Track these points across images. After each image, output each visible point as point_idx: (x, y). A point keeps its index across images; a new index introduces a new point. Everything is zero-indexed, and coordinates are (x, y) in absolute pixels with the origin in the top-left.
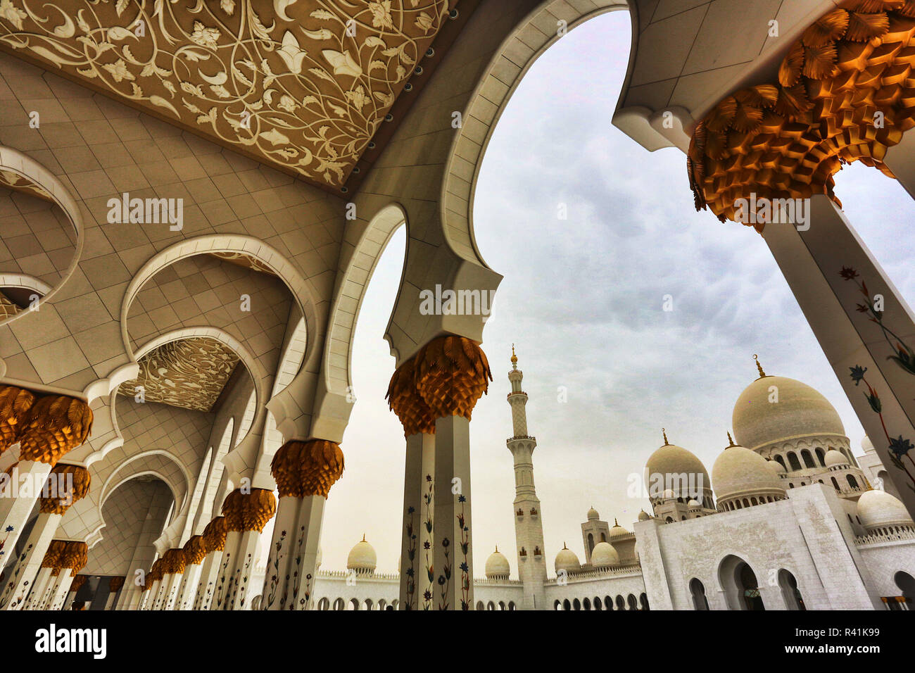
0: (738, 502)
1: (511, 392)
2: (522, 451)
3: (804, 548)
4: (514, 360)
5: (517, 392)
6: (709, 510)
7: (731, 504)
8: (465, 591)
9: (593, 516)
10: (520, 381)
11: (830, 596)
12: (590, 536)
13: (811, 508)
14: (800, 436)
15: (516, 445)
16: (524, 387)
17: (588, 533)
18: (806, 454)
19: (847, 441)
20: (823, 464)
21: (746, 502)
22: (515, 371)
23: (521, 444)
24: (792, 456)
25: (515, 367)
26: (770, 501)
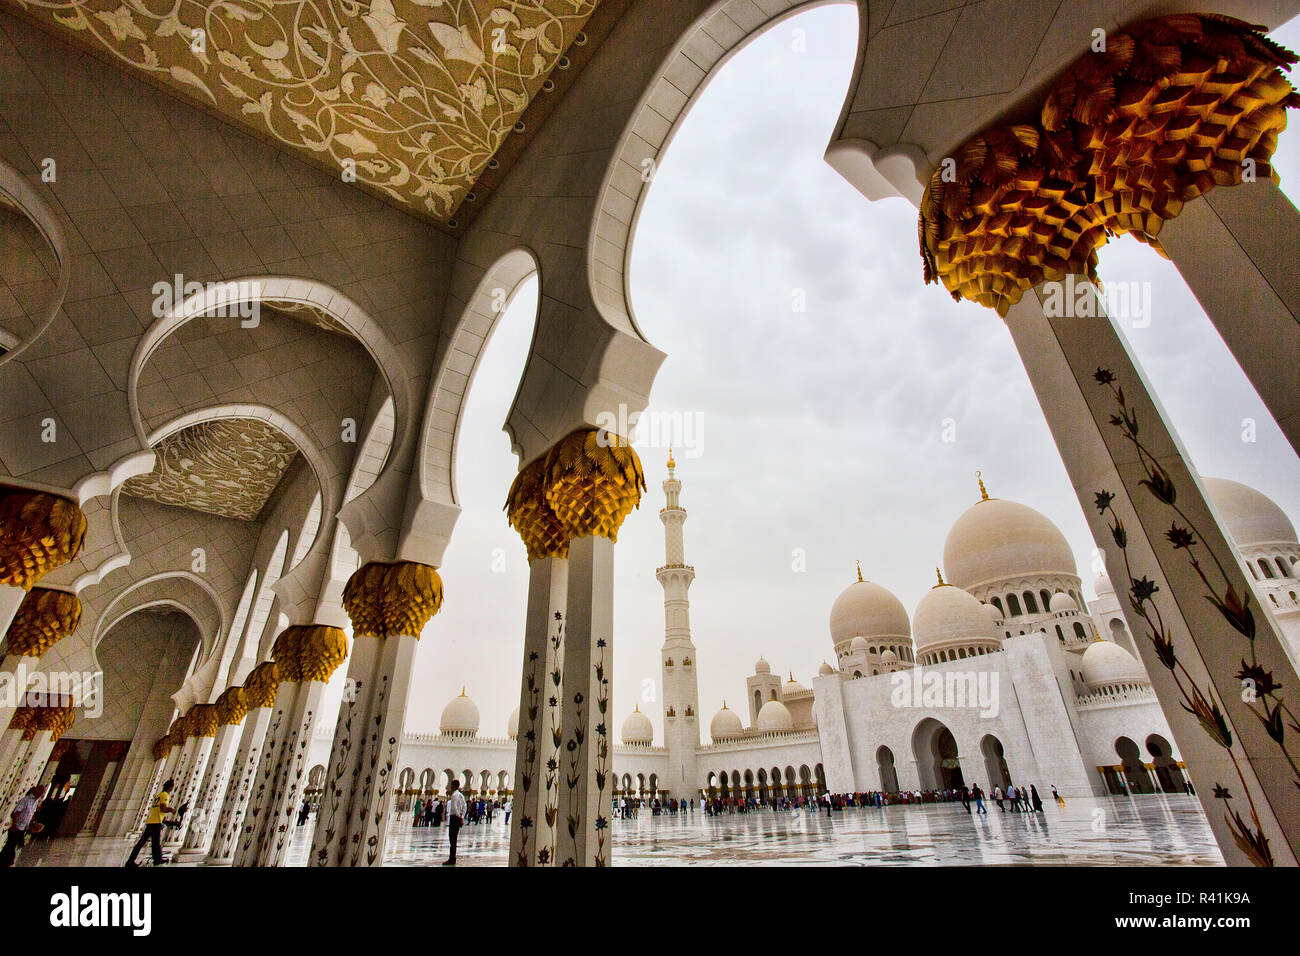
0: (942, 654)
1: (665, 507)
2: (675, 585)
3: (1016, 710)
4: (671, 465)
5: (672, 508)
6: (906, 663)
7: (935, 656)
8: (602, 759)
9: (763, 669)
10: (677, 493)
11: (1041, 765)
12: (758, 693)
13: (1029, 659)
14: (1022, 575)
15: (669, 577)
16: (683, 501)
17: (755, 690)
18: (1028, 596)
19: (1078, 582)
20: (1048, 609)
21: (952, 653)
22: (672, 480)
23: (675, 574)
24: (1012, 599)
25: (671, 474)
26: (981, 653)
